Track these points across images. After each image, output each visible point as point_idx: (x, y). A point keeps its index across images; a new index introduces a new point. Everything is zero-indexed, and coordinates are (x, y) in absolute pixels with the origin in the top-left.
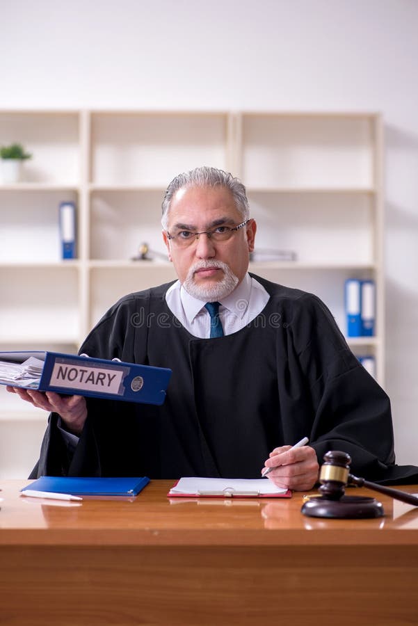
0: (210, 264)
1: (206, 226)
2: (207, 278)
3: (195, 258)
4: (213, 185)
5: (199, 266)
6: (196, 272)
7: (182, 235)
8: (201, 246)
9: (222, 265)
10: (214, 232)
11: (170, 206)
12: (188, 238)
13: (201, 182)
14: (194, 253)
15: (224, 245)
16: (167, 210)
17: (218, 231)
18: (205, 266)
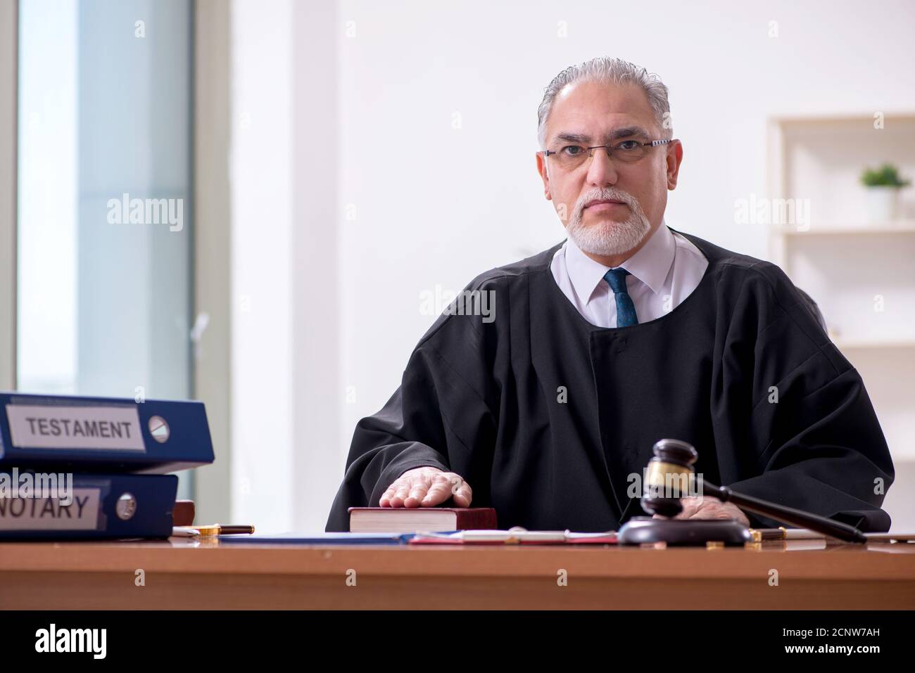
0: (609, 194)
1: (605, 137)
2: (602, 215)
3: (586, 186)
4: (618, 77)
5: (591, 198)
6: (585, 207)
7: (567, 151)
8: (594, 166)
9: (627, 197)
10: (617, 148)
11: (551, 110)
12: (578, 156)
13: (600, 75)
14: (583, 180)
15: (632, 169)
16: (545, 117)
17: (622, 147)
18: (599, 198)
